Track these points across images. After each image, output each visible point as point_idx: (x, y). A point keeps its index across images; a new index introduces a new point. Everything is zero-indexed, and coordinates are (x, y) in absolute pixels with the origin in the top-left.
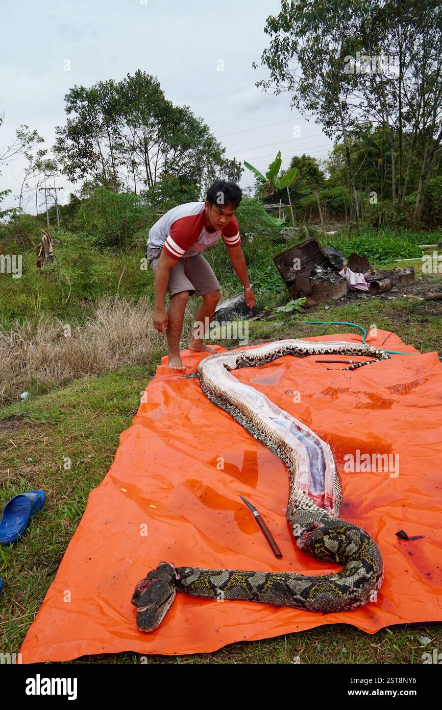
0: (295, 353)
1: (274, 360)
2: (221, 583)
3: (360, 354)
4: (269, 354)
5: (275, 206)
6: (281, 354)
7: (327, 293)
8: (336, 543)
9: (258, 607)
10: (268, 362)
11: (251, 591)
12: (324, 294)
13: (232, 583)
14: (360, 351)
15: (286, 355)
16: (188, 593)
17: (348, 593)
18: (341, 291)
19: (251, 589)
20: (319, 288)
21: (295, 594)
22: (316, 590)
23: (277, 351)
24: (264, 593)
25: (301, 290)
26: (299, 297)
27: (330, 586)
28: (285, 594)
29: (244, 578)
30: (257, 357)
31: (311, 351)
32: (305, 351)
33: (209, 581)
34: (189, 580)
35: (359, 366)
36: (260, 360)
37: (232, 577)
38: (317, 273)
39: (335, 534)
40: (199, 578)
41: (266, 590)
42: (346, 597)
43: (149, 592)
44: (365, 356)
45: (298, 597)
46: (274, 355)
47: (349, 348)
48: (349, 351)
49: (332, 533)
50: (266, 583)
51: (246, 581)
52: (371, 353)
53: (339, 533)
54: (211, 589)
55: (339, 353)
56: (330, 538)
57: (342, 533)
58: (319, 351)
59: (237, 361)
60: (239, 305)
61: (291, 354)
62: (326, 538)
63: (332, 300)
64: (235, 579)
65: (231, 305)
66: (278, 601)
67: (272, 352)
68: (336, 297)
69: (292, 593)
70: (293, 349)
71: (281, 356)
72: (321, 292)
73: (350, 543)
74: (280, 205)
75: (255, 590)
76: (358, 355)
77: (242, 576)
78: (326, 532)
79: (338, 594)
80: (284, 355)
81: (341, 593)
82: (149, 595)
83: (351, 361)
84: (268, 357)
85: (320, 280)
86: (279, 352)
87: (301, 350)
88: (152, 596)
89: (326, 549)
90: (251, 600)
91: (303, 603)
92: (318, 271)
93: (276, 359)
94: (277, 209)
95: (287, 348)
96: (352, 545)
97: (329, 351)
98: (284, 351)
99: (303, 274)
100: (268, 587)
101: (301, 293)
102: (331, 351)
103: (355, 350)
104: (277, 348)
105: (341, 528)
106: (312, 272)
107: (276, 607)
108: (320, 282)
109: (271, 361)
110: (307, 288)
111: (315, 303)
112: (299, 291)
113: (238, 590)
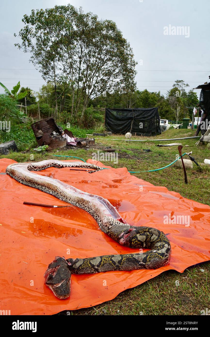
0: (56, 166)
1: (46, 168)
2: (98, 263)
3: (89, 168)
4: (44, 165)
5: (20, 105)
6: (49, 166)
7: (58, 144)
8: (144, 237)
10: (43, 170)
11: (115, 265)
12: (56, 144)
13: (103, 262)
14: (89, 166)
15: (52, 167)
16: (77, 273)
17: (164, 256)
18: (64, 144)
19: (114, 263)
20: (54, 141)
21: (140, 262)
22: (150, 258)
23: (47, 164)
24: (122, 264)
25: (45, 142)
26: (43, 145)
28: (134, 263)
29: (110, 258)
30: (38, 166)
31: (64, 166)
32: (61, 166)
33: (90, 263)
34: (78, 265)
36: (39, 168)
37: (103, 259)
38: (53, 134)
39: (143, 233)
40: (83, 262)
41: (123, 263)
43: (58, 274)
45: (141, 263)
46: (46, 166)
47: (84, 165)
48: (84, 166)
49: (141, 232)
50: (122, 259)
51: (111, 260)
52: (95, 168)
53: (145, 231)
54: (92, 267)
55: (79, 167)
56: (140, 235)
57: (147, 231)
58: (69, 166)
59: (28, 167)
60: (11, 146)
61: (54, 167)
62: (138, 235)
63: (60, 148)
64: (104, 260)
65: (6, 146)
66: (131, 267)
67: (45, 165)
68: (61, 147)
69: (137, 261)
70: (55, 164)
71: (49, 167)
72: (55, 144)
73: (152, 235)
75: (117, 264)
76: (88, 168)
77: (108, 257)
78: (138, 232)
79: (160, 257)
80: (51, 167)
81: (161, 257)
83: (87, 170)
84: (43, 167)
85: (55, 138)
86: (48, 165)
87: (59, 165)
88: (62, 276)
89: (139, 241)
90: (115, 270)
91: (144, 265)
92: (54, 133)
93: (47, 168)
94: (20, 107)
95: (52, 164)
96: (154, 236)
97: (74, 166)
98: (51, 165)
99: (47, 134)
100: (124, 261)
101: (44, 143)
102: (75, 166)
103: (87, 166)
104: (47, 163)
105: (146, 229)
106: (51, 133)
107: (130, 271)
108: (55, 139)
109: (45, 169)
110: (48, 141)
111: (51, 149)
112: (43, 142)
113: (107, 265)
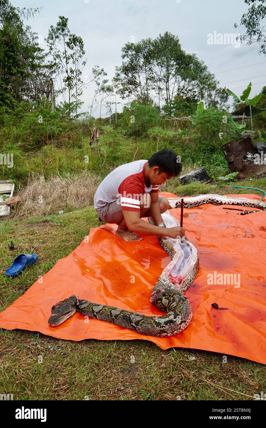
0: (214, 202)
1: (200, 205)
2: (97, 311)
3: (253, 206)
4: (197, 201)
5: (240, 117)
6: (205, 203)
7: (253, 170)
8: (168, 301)
9: (113, 326)
10: (196, 206)
11: (111, 317)
12: (251, 171)
13: (103, 311)
14: (254, 204)
15: (208, 203)
16: (81, 313)
17: (160, 326)
18: (262, 170)
19: (111, 316)
20: (247, 167)
21: (132, 323)
23: (203, 200)
24: (117, 319)
25: (237, 168)
26: (235, 171)
27: (151, 321)
28: (127, 322)
29: (110, 310)
30: (189, 202)
31: (223, 202)
32: (220, 202)
33: (92, 308)
34: (83, 306)
35: (248, 213)
36: (191, 204)
37: (104, 309)
38: (247, 158)
39: (168, 296)
40: (88, 306)
41: (119, 318)
42: (158, 328)
43: (59, 307)
44: (256, 208)
45: (133, 324)
46: (200, 202)
47: (247, 202)
48: (247, 204)
49: (167, 296)
50: (120, 314)
51: (110, 312)
52: (260, 207)
53: (170, 296)
54: (92, 312)
55: (241, 205)
56: (165, 298)
57: (171, 296)
58: (228, 203)
59: (177, 204)
60: (198, 174)
61: (211, 203)
62: (163, 298)
63: (255, 175)
64: (105, 309)
65: (193, 174)
67: (199, 201)
68: (258, 174)
69: (131, 322)
70: (213, 200)
71: (205, 204)
72: (249, 169)
73: (174, 302)
74: (244, 116)
75: (113, 317)
76: (252, 207)
77: (109, 309)
78: (164, 295)
79: (154, 326)
80: (207, 203)
81: (155, 326)
82: (59, 309)
83: (244, 210)
84: (196, 203)
85: (249, 162)
86: (204, 201)
87: (217, 201)
88: (60, 309)
89: (162, 304)
90: (110, 322)
91: (135, 328)
92: (248, 156)
93: (201, 205)
94: (241, 119)
95: (210, 199)
96: (174, 303)
97: (235, 203)
98: (207, 201)
99: (238, 157)
100: (120, 316)
101: (236, 169)
102: (236, 203)
103: (250, 204)
104: (202, 199)
105: (172, 293)
106: (244, 156)
108: (249, 163)
109: (198, 206)
110: (240, 167)
111: (244, 176)
112: (235, 168)
113: (105, 315)
